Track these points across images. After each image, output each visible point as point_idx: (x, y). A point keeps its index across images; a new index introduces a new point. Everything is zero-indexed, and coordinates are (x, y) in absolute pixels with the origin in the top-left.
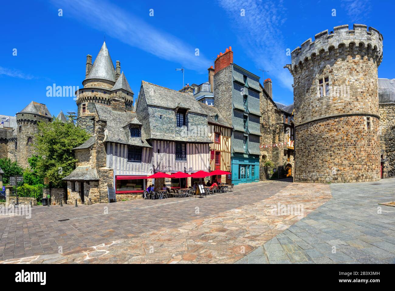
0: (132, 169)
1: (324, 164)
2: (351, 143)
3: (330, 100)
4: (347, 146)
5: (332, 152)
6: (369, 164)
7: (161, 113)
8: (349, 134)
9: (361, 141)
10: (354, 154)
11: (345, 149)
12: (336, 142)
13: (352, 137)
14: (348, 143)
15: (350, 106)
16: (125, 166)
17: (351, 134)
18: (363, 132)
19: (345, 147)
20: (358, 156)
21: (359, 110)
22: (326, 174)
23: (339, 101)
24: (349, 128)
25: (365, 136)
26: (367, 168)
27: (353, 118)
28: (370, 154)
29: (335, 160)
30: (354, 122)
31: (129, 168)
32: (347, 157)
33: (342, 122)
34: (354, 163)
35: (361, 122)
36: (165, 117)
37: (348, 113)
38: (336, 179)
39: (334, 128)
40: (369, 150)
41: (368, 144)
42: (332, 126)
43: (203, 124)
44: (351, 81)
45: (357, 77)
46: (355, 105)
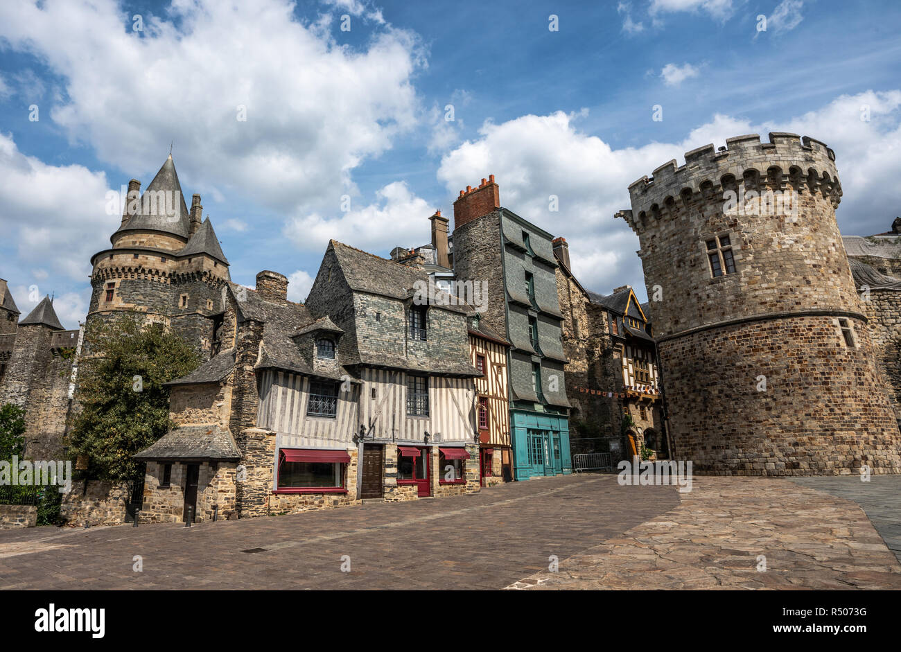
0: (316, 434)
1: (754, 428)
2: (816, 379)
3: (743, 284)
4: (806, 386)
5: (768, 400)
7: (379, 308)
8: (805, 357)
9: (839, 374)
10: (830, 404)
11: (803, 391)
12: (775, 376)
13: (814, 365)
14: (806, 379)
15: (793, 296)
16: (300, 426)
17: (810, 357)
18: (840, 353)
19: (800, 388)
20: (840, 409)
21: (816, 303)
22: (765, 454)
23: (764, 285)
24: (802, 344)
25: (845, 363)
26: (872, 438)
27: (807, 321)
29: (781, 420)
30: (811, 330)
31: (310, 430)
32: (811, 411)
33: (781, 330)
34: (834, 427)
35: (827, 330)
36: (385, 317)
37: (792, 312)
38: (795, 466)
39: (763, 345)
40: (864, 394)
41: (858, 381)
42: (757, 339)
43: (459, 333)
44: (784, 244)
45: (797, 235)
46: (807, 293)
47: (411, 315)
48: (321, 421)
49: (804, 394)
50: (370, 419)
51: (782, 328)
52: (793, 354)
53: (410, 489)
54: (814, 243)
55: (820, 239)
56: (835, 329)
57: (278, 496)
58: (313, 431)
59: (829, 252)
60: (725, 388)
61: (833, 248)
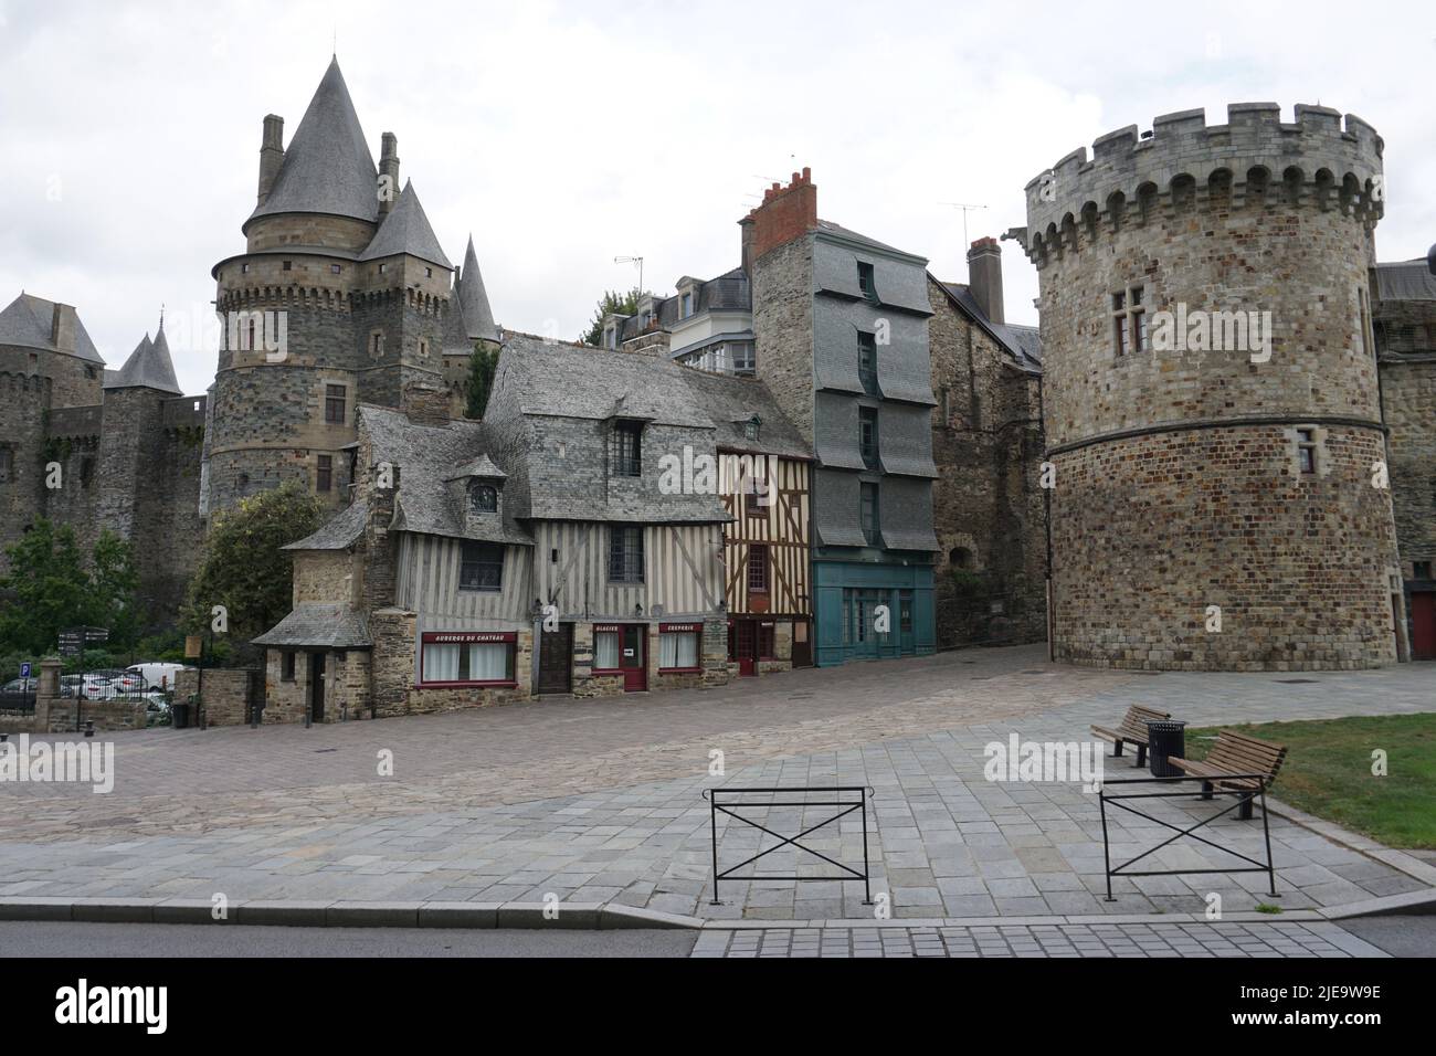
0: (473, 612)
1: (1140, 599)
2: (1236, 526)
3: (1152, 371)
4: (1220, 537)
5: (1165, 556)
6: (1320, 603)
7: (564, 435)
8: (1225, 492)
9: (1275, 518)
10: (1250, 566)
11: (1212, 545)
12: (1177, 521)
13: (1237, 504)
14: (1220, 526)
15: (1224, 392)
16: (450, 603)
17: (1233, 492)
18: (1284, 485)
19: (1210, 541)
20: (1265, 574)
21: (1260, 404)
22: (1149, 638)
23: (1183, 374)
24: (1224, 471)
25: (1292, 500)
26: (1312, 617)
27: (1239, 434)
28: (1320, 567)
29: (1176, 588)
30: (1241, 448)
31: (464, 607)
32: (1219, 575)
33: (1196, 448)
34: (1251, 601)
35: (1270, 447)
36: (573, 448)
37: (1217, 419)
38: (1187, 656)
39: (1168, 471)
40: (1312, 549)
41: (1309, 528)
42: (1161, 461)
44: (1224, 304)
45: (1248, 288)
46: (1246, 387)
47: (618, 439)
48: (479, 596)
49: (1213, 550)
50: (550, 591)
51: (1198, 445)
52: (1207, 488)
53: (613, 682)
54: (1279, 299)
55: (1292, 292)
56: (1285, 445)
57: (422, 691)
58: (468, 609)
59: (1306, 313)
60: (1114, 536)
61: (1319, 306)
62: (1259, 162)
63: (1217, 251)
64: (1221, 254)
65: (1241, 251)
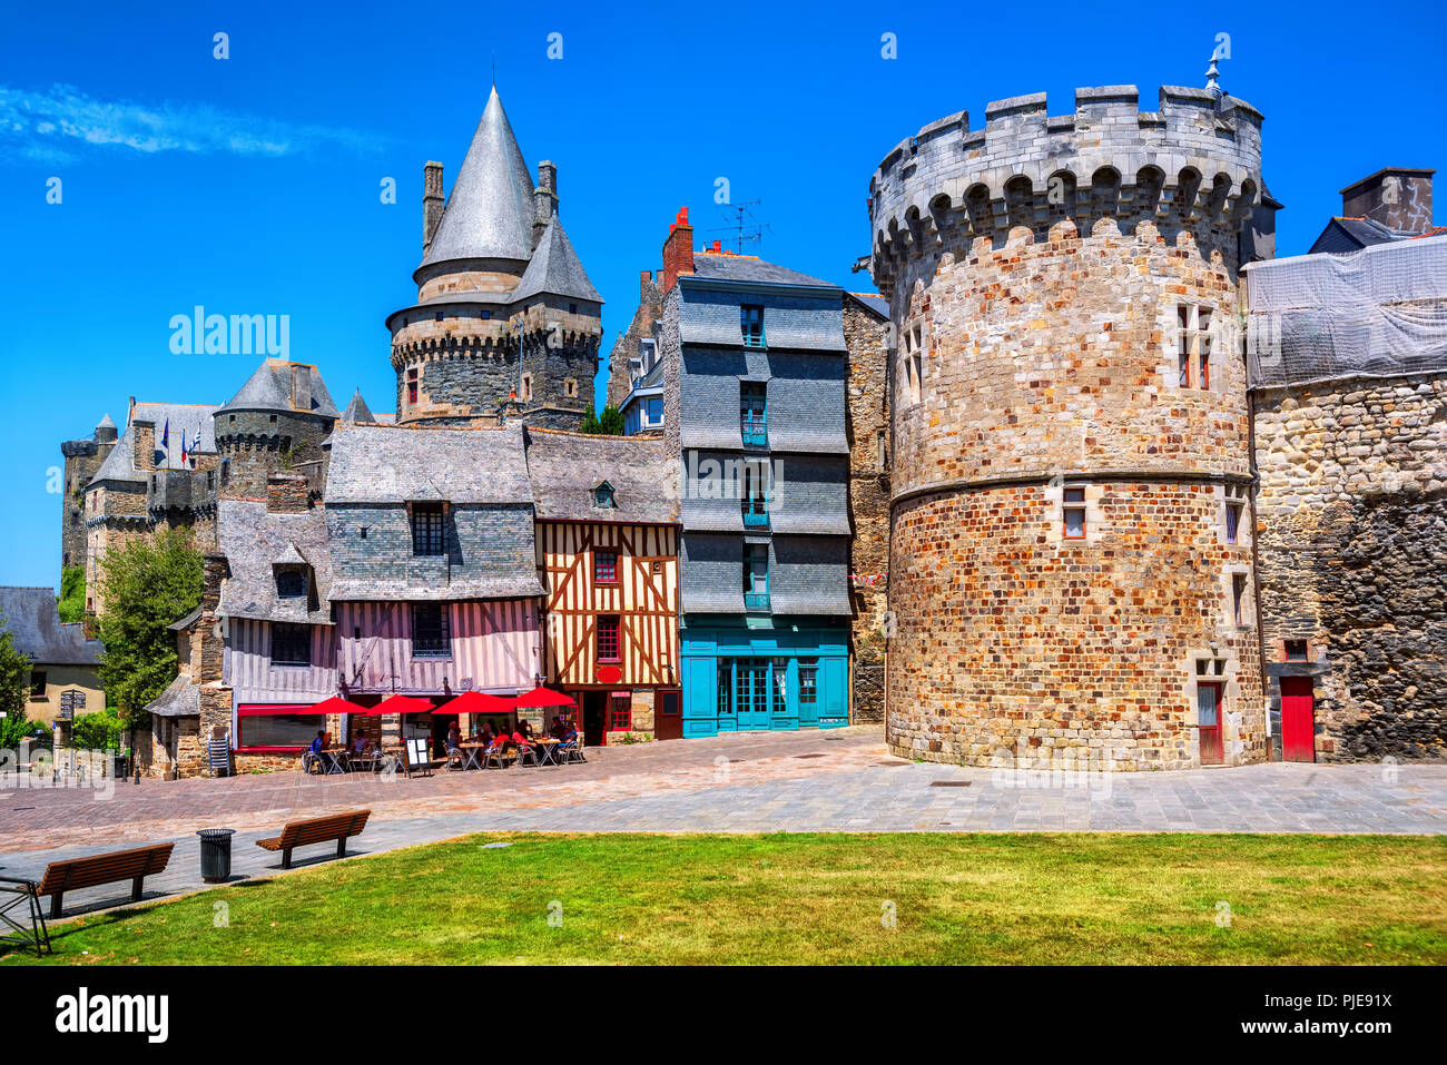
0: (285, 686)
2: (985, 603)
3: (925, 425)
4: (969, 615)
5: (926, 635)
6: (1074, 693)
7: (365, 521)
8: (977, 564)
9: (1026, 594)
10: (996, 648)
11: (962, 624)
12: (936, 595)
13: (987, 578)
14: (970, 603)
15: (982, 448)
16: (264, 678)
17: (984, 564)
18: (1040, 555)
19: (960, 619)
20: (1011, 657)
21: (1019, 460)
22: (913, 725)
23: (946, 429)
24: (977, 540)
25: (1048, 573)
26: (1063, 708)
27: (995, 495)
28: (1078, 650)
29: (932, 671)
30: (995, 512)
31: (277, 682)
32: (966, 658)
33: (954, 513)
34: (995, 688)
35: (1027, 511)
36: (375, 532)
37: (973, 479)
38: (936, 747)
40: (1072, 630)
41: (1067, 605)
43: (513, 534)
44: (985, 344)
45: (1011, 324)
46: (1004, 441)
48: (290, 670)
49: (962, 630)
50: (354, 666)
51: (957, 509)
52: (961, 559)
54: (1049, 333)
55: (1066, 323)
56: (1046, 507)
58: (281, 683)
59: (1084, 347)
62: (1018, 171)
63: (981, 280)
64: (984, 285)
65: (1005, 279)
